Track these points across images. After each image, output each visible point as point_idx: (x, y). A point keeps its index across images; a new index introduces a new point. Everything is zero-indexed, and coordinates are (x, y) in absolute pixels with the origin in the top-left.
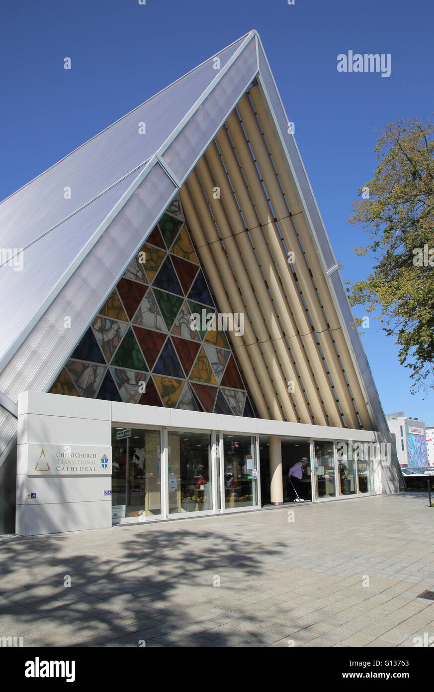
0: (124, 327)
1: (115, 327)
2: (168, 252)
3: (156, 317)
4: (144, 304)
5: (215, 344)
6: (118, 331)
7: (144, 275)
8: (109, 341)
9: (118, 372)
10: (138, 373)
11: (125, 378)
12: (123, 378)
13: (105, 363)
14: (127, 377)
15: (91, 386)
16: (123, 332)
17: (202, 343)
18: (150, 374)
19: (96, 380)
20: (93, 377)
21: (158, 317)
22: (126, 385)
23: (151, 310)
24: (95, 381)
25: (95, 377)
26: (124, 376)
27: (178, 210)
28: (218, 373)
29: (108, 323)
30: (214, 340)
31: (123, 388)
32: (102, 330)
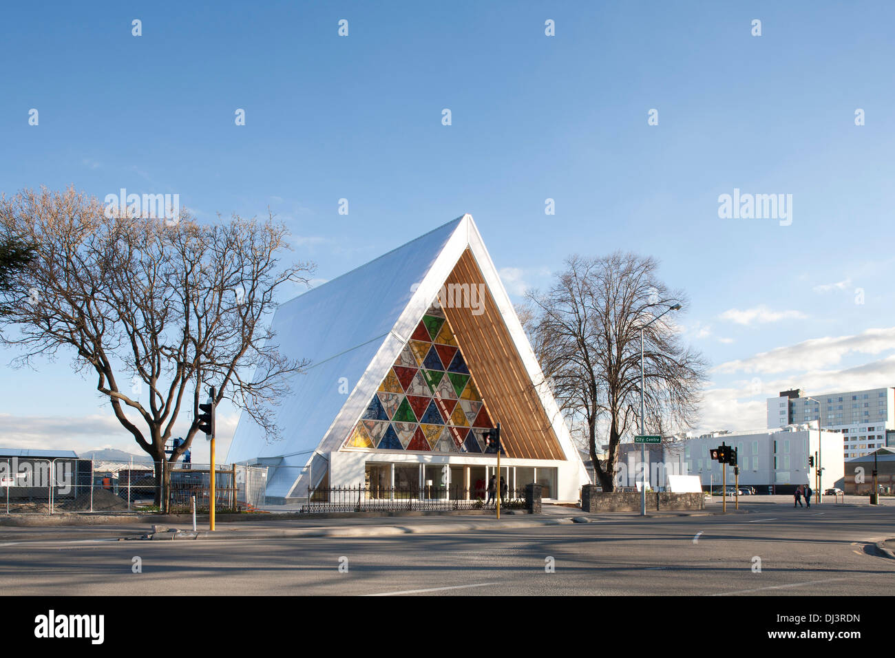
0: (401, 397)
1: (395, 398)
2: (433, 343)
3: (423, 388)
4: (415, 380)
5: (469, 399)
6: (397, 401)
7: (415, 362)
8: (391, 407)
9: (397, 424)
10: (411, 424)
12: (400, 427)
13: (389, 420)
14: (403, 427)
15: (379, 434)
16: (401, 401)
17: (458, 400)
18: (419, 423)
20: (380, 429)
21: (425, 387)
22: (402, 431)
23: (419, 384)
24: (381, 431)
25: (382, 429)
27: (439, 311)
28: (470, 418)
29: (391, 396)
30: (468, 397)
31: (400, 434)
32: (387, 401)
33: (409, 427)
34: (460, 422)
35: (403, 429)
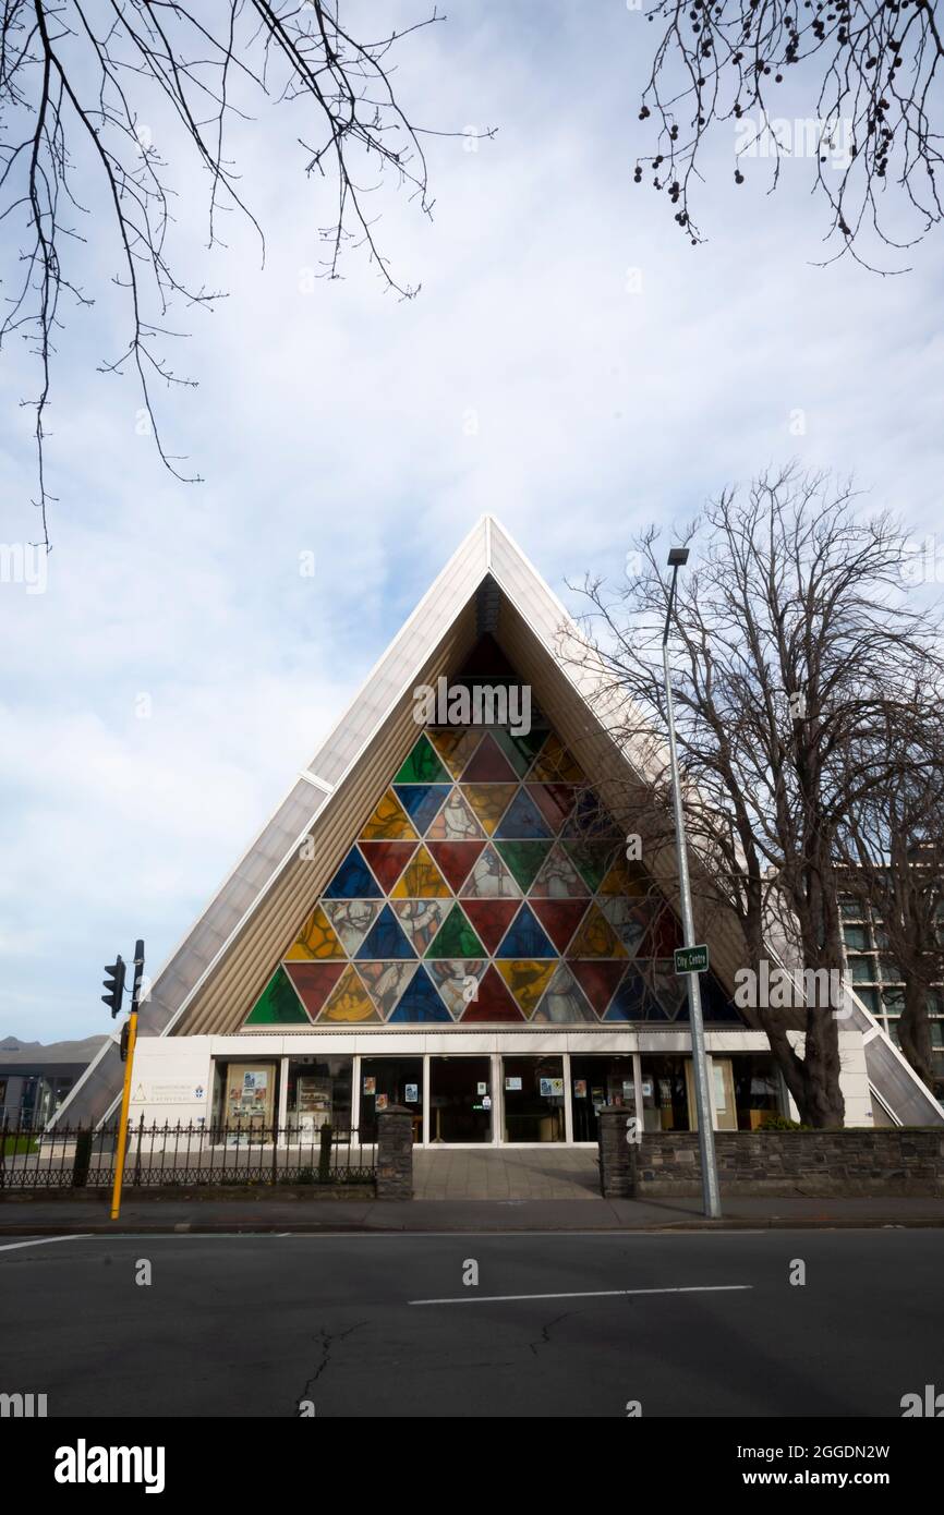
0: (445, 905)
1: (432, 908)
2: (523, 781)
3: (501, 880)
4: (481, 867)
7: (478, 828)
8: (422, 930)
9: (437, 965)
10: (470, 962)
11: (448, 972)
12: (444, 972)
13: (417, 957)
14: (451, 970)
15: (392, 991)
17: (593, 898)
18: (491, 960)
19: (401, 982)
20: (395, 979)
21: (505, 878)
22: (450, 981)
23: (491, 873)
24: (398, 983)
25: (399, 978)
26: (445, 968)
28: (629, 938)
29: (421, 907)
31: (444, 987)
32: (412, 917)
33: (466, 969)
34: (602, 949)
35: (453, 974)
